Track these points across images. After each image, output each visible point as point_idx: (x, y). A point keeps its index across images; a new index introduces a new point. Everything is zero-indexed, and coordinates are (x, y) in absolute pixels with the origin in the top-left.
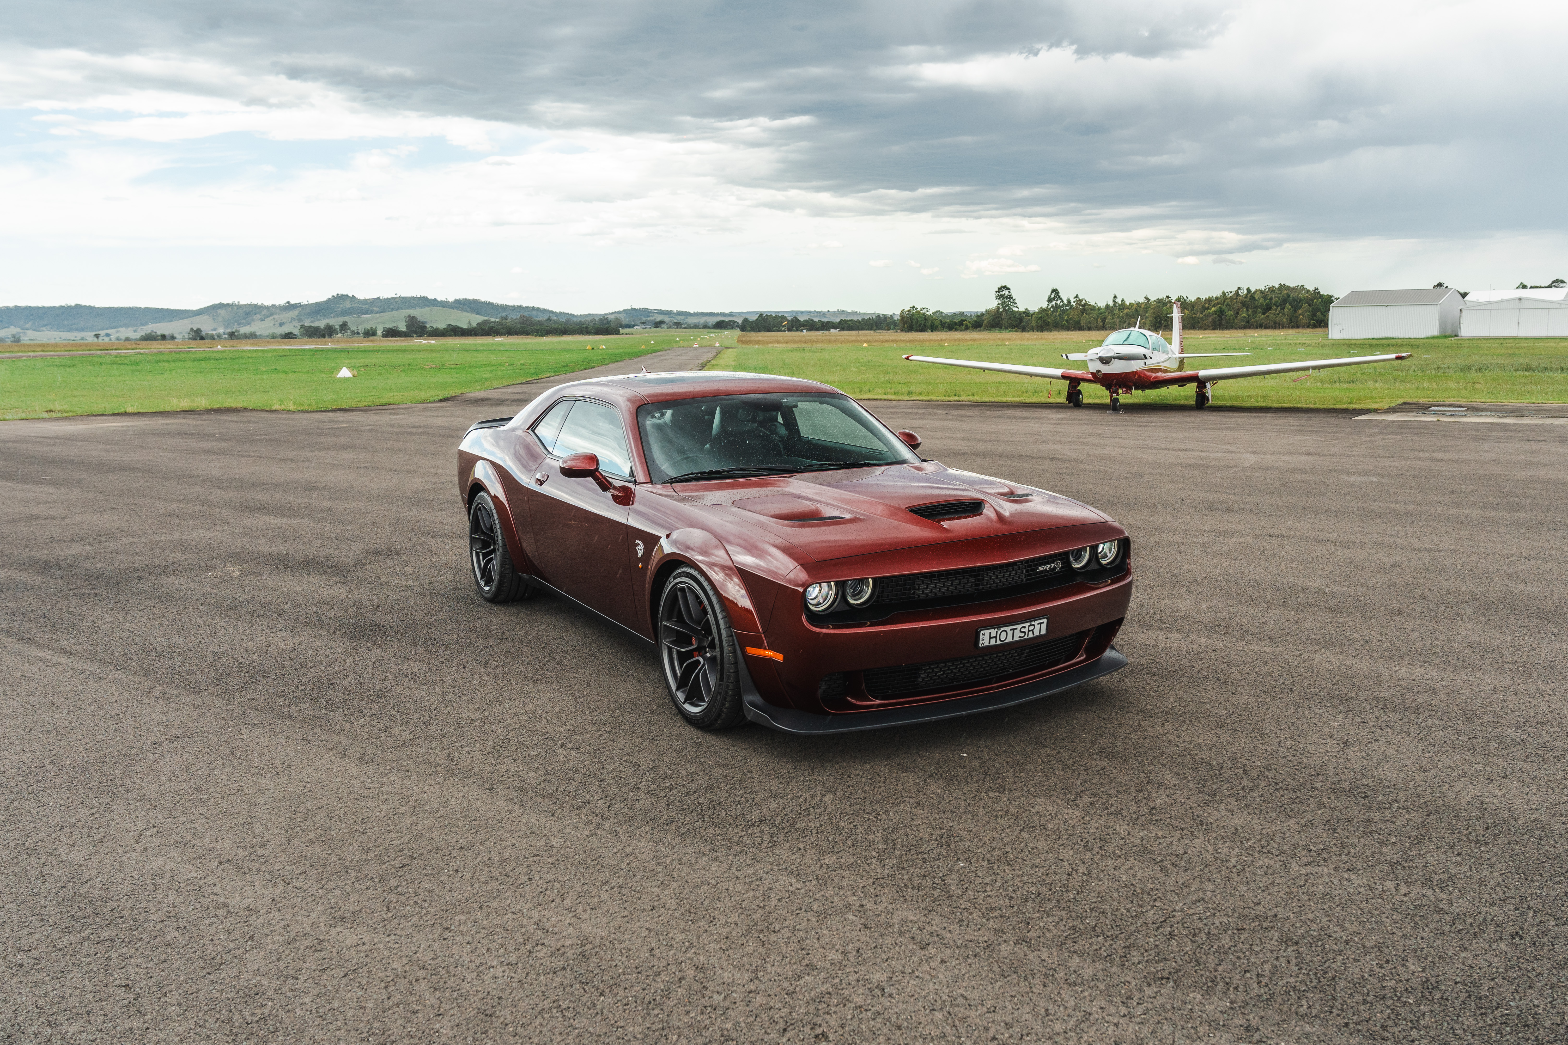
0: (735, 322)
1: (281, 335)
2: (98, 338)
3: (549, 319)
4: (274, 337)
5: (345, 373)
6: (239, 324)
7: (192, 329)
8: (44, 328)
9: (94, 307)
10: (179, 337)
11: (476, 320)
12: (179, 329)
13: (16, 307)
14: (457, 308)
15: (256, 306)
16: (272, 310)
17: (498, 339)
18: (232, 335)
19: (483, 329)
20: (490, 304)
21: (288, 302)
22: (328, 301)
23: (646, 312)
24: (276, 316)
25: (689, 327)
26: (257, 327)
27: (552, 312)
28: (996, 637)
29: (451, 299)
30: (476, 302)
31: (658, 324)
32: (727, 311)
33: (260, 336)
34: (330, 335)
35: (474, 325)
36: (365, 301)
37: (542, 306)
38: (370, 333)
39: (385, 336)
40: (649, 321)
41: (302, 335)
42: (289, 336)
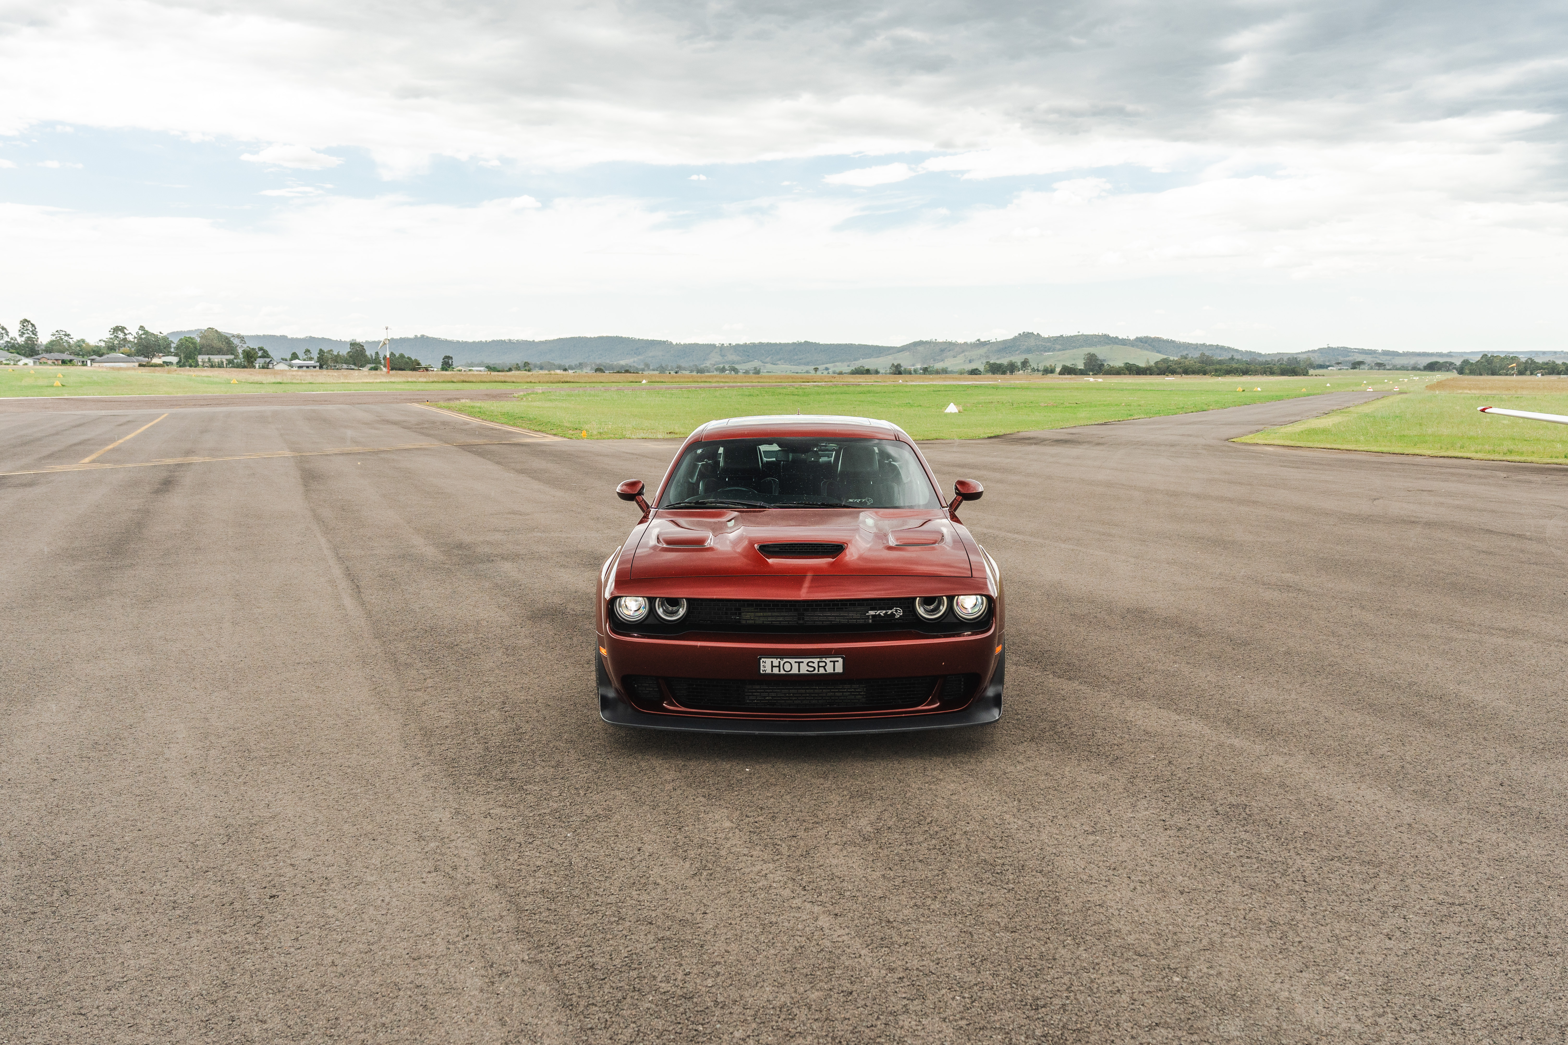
0: (1451, 364)
1: (968, 371)
2: (816, 371)
3: (1232, 359)
4: (961, 373)
5: (952, 409)
6: (934, 360)
7: (893, 364)
8: (779, 362)
9: (819, 344)
10: (882, 371)
11: (1152, 358)
12: (883, 363)
13: (760, 343)
14: (1137, 346)
15: (950, 343)
16: (965, 347)
17: (1170, 379)
18: (925, 370)
19: (1158, 368)
20: (1173, 342)
21: (979, 340)
22: (1015, 339)
23: (1346, 351)
24: (966, 353)
25: (1395, 368)
26: (949, 363)
27: (1237, 351)
28: (779, 667)
29: (1132, 338)
30: (1158, 340)
31: (1356, 365)
32: (1445, 351)
33: (952, 372)
34: (1012, 372)
35: (1152, 363)
36: (1049, 339)
37: (1226, 345)
38: (1048, 371)
39: (1060, 373)
40: (1347, 362)
41: (987, 371)
42: (974, 372)
